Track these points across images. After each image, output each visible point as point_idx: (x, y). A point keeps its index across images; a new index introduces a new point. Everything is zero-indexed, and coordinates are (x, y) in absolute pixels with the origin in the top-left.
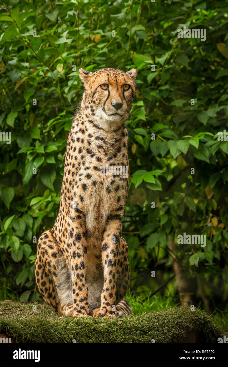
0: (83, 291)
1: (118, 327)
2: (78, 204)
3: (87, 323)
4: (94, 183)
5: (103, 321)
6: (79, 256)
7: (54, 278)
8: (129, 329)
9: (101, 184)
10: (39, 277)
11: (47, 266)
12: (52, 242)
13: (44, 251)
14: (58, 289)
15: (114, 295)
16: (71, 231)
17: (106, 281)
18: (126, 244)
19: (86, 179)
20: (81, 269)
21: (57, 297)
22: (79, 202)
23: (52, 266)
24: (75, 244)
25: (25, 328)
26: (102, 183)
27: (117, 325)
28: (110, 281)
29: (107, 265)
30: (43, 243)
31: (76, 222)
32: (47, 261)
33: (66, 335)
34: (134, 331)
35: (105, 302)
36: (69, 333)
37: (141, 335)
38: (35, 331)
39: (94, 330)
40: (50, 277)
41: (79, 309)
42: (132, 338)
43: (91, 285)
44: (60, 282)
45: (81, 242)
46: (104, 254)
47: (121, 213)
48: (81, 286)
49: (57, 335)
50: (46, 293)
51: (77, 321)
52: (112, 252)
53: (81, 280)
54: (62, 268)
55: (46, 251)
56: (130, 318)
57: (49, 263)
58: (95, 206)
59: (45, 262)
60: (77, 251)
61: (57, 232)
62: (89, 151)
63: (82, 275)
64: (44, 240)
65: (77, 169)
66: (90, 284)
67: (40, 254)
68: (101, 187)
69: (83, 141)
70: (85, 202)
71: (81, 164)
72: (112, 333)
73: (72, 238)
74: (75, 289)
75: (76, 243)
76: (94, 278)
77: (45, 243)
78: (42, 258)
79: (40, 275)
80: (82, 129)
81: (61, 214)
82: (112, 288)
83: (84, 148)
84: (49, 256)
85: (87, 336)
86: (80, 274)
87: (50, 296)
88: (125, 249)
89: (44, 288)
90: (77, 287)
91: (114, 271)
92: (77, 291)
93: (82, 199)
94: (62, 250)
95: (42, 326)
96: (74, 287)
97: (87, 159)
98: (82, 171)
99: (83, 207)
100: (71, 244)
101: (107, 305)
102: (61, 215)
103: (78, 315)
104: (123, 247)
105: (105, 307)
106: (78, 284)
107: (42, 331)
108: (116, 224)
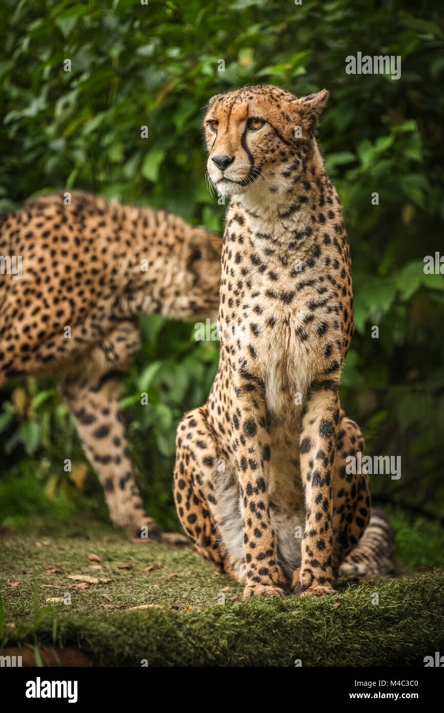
0: (263, 537)
1: (331, 616)
2: (245, 363)
3: (260, 612)
4: (271, 322)
5: (299, 603)
6: (254, 467)
7: (212, 506)
8: (355, 617)
9: (285, 324)
10: (183, 505)
11: (196, 482)
12: (203, 434)
13: (189, 453)
14: (221, 529)
15: (327, 544)
16: (235, 416)
17: (309, 516)
18: (359, 432)
19: (255, 314)
20: (257, 493)
21: (220, 544)
22: (248, 358)
23: (205, 483)
24: (244, 443)
25: (119, 632)
26: (287, 322)
27: (329, 611)
28: (319, 517)
29: (311, 483)
30: (186, 437)
31: (244, 398)
32: (195, 473)
33: (214, 640)
34: (367, 620)
35: (310, 559)
36: (219, 637)
37: (381, 628)
38: (142, 637)
39: (278, 625)
40: (204, 505)
41: (256, 574)
42: (361, 638)
43: (289, 518)
44: (224, 515)
45: (256, 437)
46: (305, 460)
47: (337, 376)
48: (259, 527)
49: (191, 643)
50: (198, 536)
51: (238, 609)
52: (321, 455)
53: (259, 516)
54: (227, 488)
55: (192, 453)
56: (360, 593)
57: (198, 477)
58: (278, 365)
59: (192, 476)
60: (249, 456)
61: (213, 413)
62: (255, 260)
63: (261, 505)
64: (188, 430)
65: (236, 293)
66: (285, 516)
67: (181, 459)
68: (285, 330)
69: (241, 241)
70: (260, 358)
71: (244, 285)
72: (318, 629)
73: (237, 429)
74: (248, 533)
75: (246, 439)
76: (290, 504)
77: (189, 436)
78: (186, 467)
79: (184, 500)
80: (240, 216)
81: (222, 375)
82: (322, 531)
83: (245, 253)
84: (197, 464)
85: (261, 640)
86: (257, 502)
87: (207, 542)
88: (356, 444)
89: (193, 527)
90: (252, 530)
91: (325, 495)
92: (252, 538)
93: (252, 351)
94: (225, 449)
95: (159, 626)
96: (246, 529)
97: (254, 277)
98: (247, 300)
99: (258, 369)
100: (237, 442)
101: (313, 566)
102: (221, 377)
103: (255, 586)
104: (353, 440)
105: (309, 571)
106: (253, 523)
107: (158, 638)
108: (327, 400)
